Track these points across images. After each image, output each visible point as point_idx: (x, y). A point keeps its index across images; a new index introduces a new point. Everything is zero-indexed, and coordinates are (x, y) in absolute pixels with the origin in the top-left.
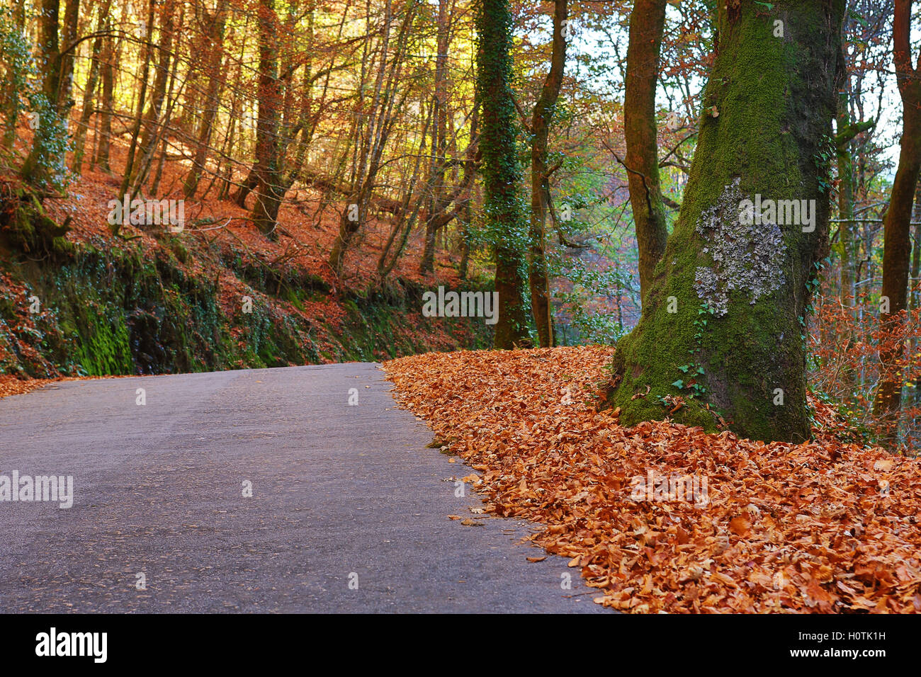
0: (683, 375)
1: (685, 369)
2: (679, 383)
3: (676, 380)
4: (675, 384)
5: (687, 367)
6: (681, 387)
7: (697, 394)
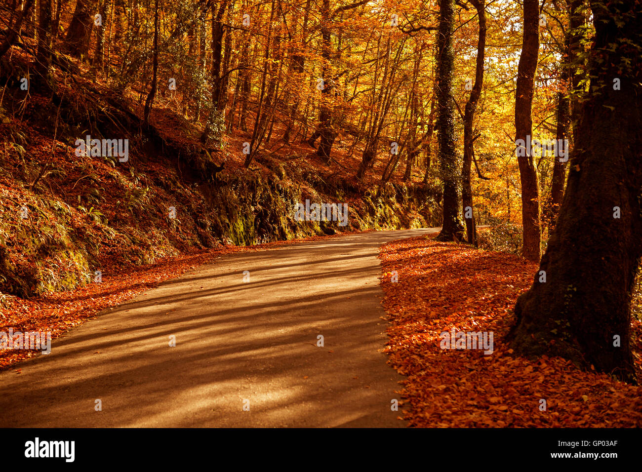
0: (556, 326)
1: (558, 322)
2: (554, 331)
3: (553, 329)
4: (553, 331)
5: (559, 321)
6: (556, 333)
7: (566, 338)
